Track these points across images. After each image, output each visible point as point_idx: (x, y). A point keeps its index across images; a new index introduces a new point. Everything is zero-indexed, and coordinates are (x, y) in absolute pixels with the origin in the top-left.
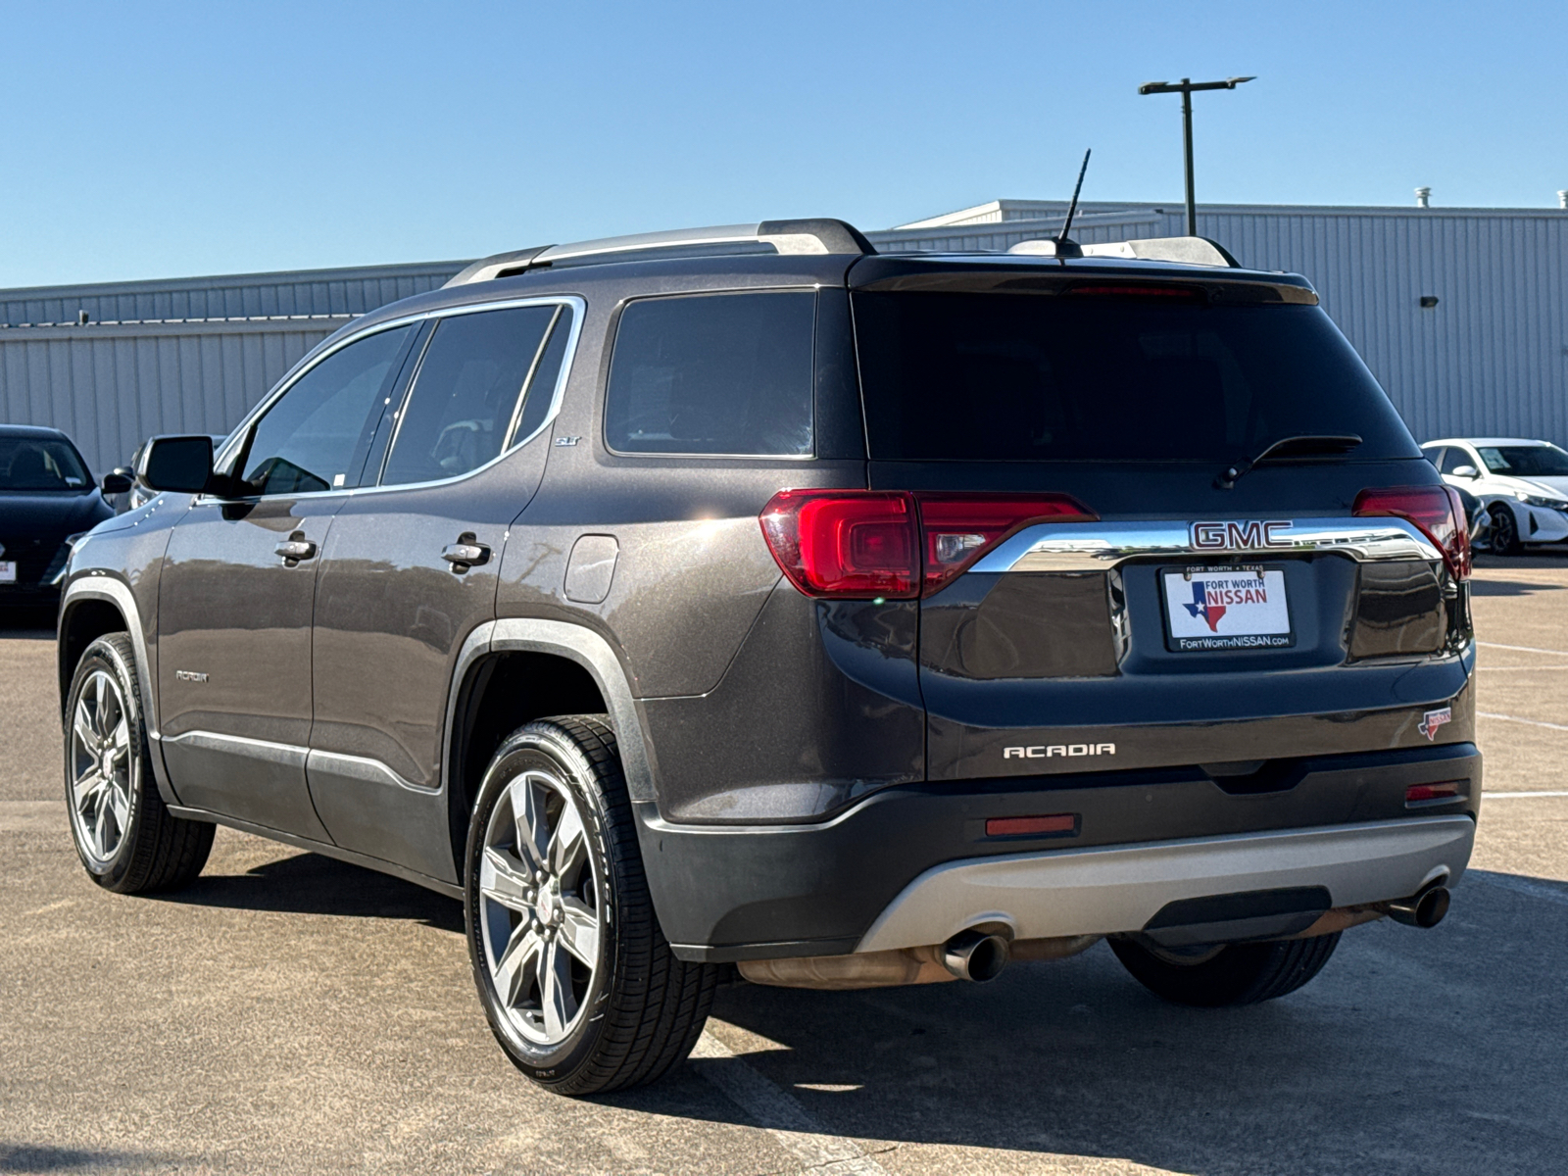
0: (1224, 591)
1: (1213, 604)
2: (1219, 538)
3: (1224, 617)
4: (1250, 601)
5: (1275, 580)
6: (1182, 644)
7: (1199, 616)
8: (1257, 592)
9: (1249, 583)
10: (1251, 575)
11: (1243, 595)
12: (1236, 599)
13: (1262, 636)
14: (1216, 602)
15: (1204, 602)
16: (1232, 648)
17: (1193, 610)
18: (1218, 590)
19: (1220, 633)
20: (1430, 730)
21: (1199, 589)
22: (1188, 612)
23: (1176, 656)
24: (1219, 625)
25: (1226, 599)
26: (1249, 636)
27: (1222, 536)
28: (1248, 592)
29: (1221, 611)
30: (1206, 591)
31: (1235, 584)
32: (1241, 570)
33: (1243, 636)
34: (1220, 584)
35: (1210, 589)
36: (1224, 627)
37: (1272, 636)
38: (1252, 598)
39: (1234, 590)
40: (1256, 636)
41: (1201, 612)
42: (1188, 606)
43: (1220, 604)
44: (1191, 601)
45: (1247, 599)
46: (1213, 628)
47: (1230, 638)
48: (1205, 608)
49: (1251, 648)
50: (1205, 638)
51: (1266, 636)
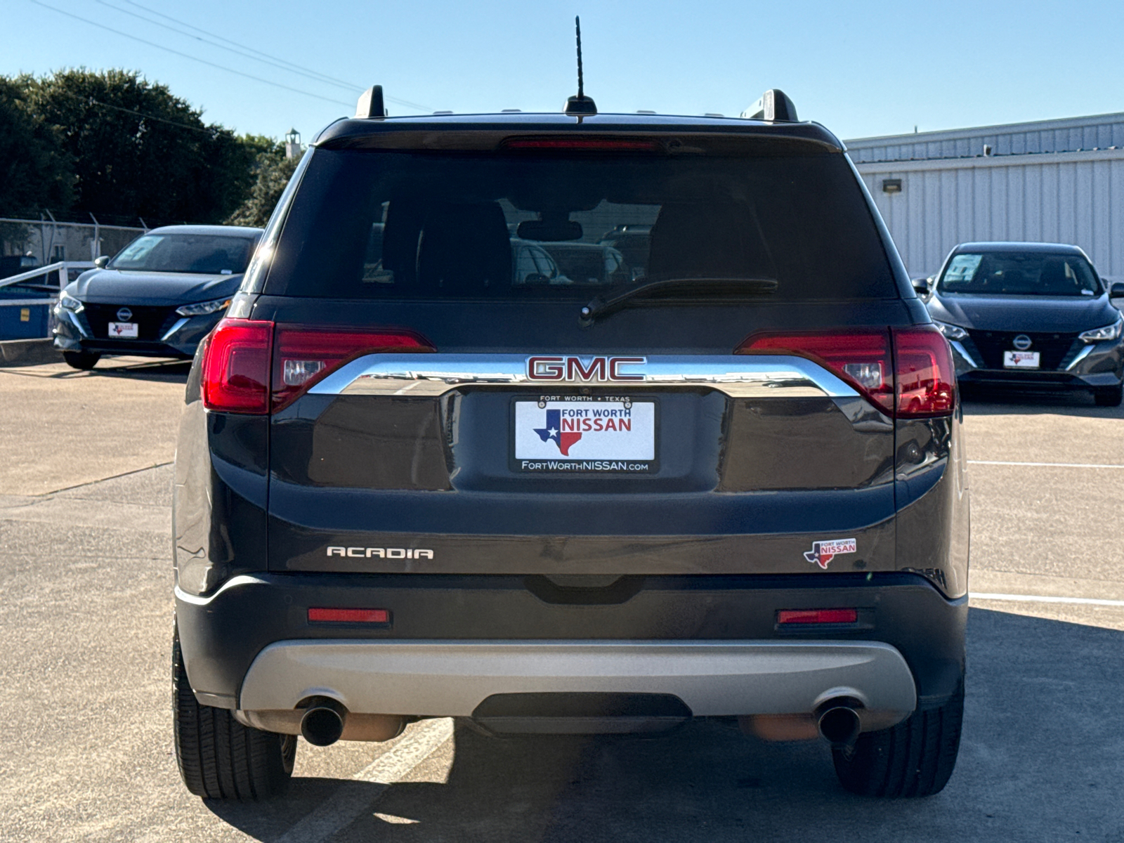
0: (581, 420)
1: (567, 430)
2: (557, 371)
3: (579, 441)
4: (611, 429)
5: (645, 412)
6: (523, 465)
7: (550, 441)
8: (621, 421)
9: (614, 413)
10: (618, 405)
11: (604, 423)
12: (594, 426)
13: (617, 462)
14: (572, 428)
15: (557, 428)
16: (580, 471)
17: (544, 435)
18: (575, 418)
19: (570, 457)
20: (822, 559)
21: (553, 417)
22: (538, 436)
23: (518, 476)
24: (570, 450)
25: (583, 426)
26: (602, 461)
27: (560, 370)
28: (611, 420)
29: (577, 437)
30: (562, 418)
31: (597, 413)
32: (603, 400)
33: (595, 461)
34: (579, 412)
35: (567, 417)
36: (575, 452)
37: (629, 462)
38: (614, 427)
39: (594, 418)
40: (611, 462)
41: (553, 437)
42: (538, 431)
43: (575, 431)
44: (543, 426)
45: (608, 426)
46: (565, 452)
47: (580, 462)
48: (558, 433)
49: (603, 472)
50: (551, 461)
51: (623, 462)
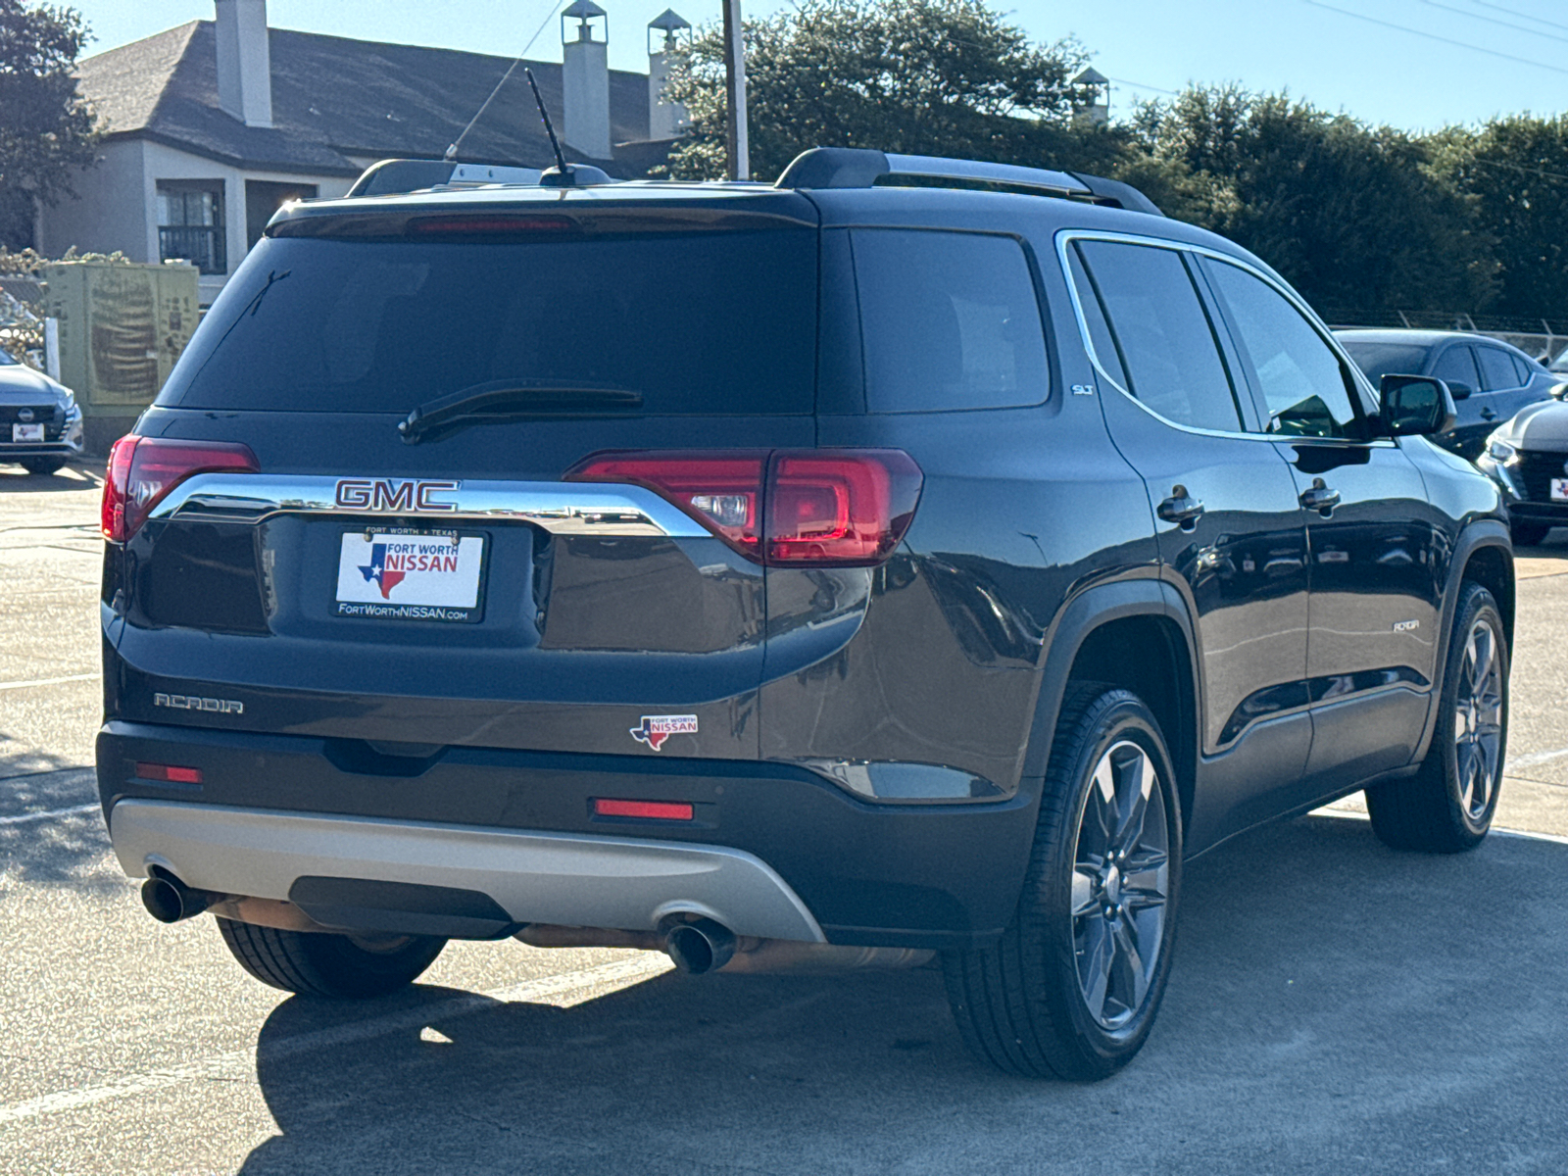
0: (407, 556)
1: (391, 569)
2: (363, 497)
3: (401, 583)
4: (435, 569)
5: (472, 548)
6: (341, 608)
7: (374, 581)
8: (448, 559)
9: (440, 549)
10: (446, 541)
11: (429, 562)
12: (419, 565)
13: (435, 608)
14: (395, 567)
15: (381, 566)
16: (397, 618)
17: (367, 573)
18: (401, 554)
19: (391, 601)
20: (654, 738)
21: (379, 552)
22: (361, 574)
23: (336, 620)
24: (392, 592)
25: (407, 565)
26: (420, 607)
27: (367, 496)
28: (437, 559)
29: (399, 577)
30: (387, 554)
31: (423, 549)
32: (430, 534)
33: (413, 606)
34: (405, 548)
35: (393, 553)
36: (398, 595)
37: (448, 609)
38: (439, 566)
39: (419, 555)
40: (429, 608)
41: (376, 577)
42: (362, 569)
43: (399, 570)
44: (368, 564)
45: (433, 566)
46: (386, 595)
47: (397, 607)
48: (382, 572)
49: (421, 620)
50: (369, 604)
51: (442, 608)
